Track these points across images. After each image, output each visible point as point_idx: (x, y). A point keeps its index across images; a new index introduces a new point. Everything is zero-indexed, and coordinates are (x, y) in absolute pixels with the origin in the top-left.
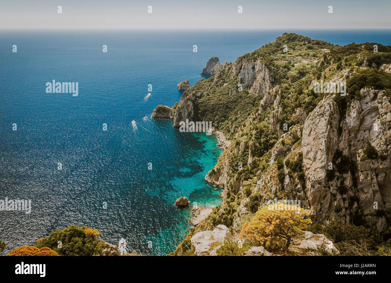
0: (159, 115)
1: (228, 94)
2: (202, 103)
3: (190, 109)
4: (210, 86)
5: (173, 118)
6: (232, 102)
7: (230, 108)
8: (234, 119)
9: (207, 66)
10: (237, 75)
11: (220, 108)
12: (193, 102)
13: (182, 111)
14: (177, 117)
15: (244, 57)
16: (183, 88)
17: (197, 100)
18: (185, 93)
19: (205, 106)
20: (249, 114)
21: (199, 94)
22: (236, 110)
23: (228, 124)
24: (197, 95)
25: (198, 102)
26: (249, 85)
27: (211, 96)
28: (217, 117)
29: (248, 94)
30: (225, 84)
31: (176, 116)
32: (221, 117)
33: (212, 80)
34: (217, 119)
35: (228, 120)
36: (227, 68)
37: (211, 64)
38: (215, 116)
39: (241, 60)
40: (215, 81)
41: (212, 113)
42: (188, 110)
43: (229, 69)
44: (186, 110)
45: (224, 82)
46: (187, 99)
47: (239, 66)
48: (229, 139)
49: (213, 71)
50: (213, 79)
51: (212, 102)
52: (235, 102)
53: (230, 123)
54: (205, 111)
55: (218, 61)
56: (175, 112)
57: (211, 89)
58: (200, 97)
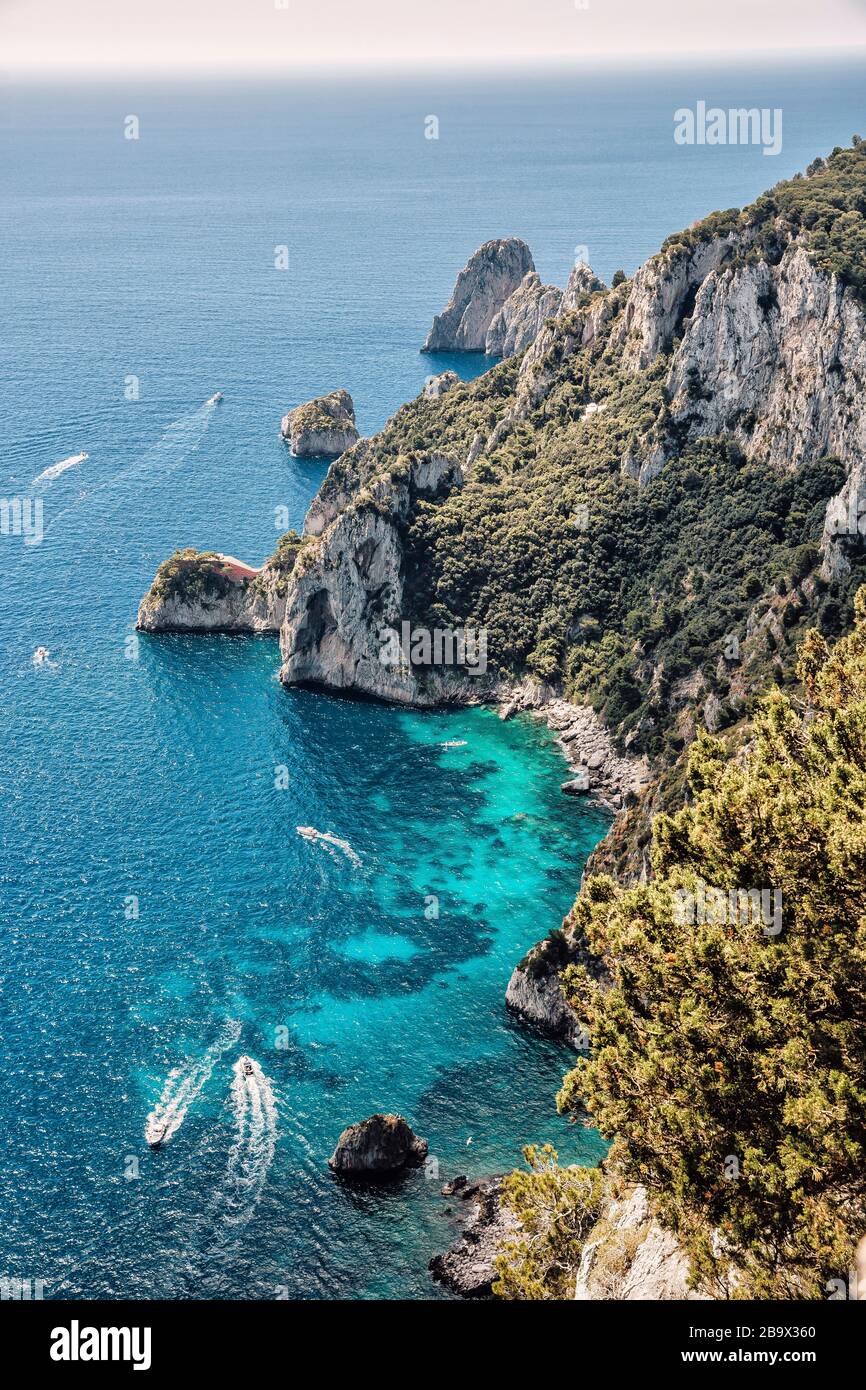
0: (185, 616)
1: (614, 467)
2: (458, 528)
3: (377, 573)
4: (492, 421)
5: (274, 633)
6: (641, 518)
7: (630, 556)
8: (657, 622)
9: (462, 301)
10: (668, 349)
11: (570, 555)
12: (399, 523)
13: (330, 582)
14: (299, 619)
15: (704, 236)
16: (316, 443)
17: (419, 512)
18: (339, 473)
19: (476, 547)
20: (755, 590)
21: (429, 478)
22: (668, 566)
23: (621, 652)
24: (421, 483)
25: (426, 527)
26: (741, 412)
27: (505, 487)
28: (552, 615)
29: (741, 461)
30: (591, 408)
31: (293, 614)
32: (578, 613)
33: (504, 387)
34: (554, 629)
35: (619, 628)
36: (597, 310)
37: (482, 285)
38: (540, 606)
39: (684, 254)
40: (522, 389)
41: (516, 587)
42: (364, 575)
43: (615, 309)
44: (355, 578)
45: (583, 398)
46: (361, 510)
47: (671, 292)
48: (636, 749)
49: (500, 332)
50: (513, 381)
51: (517, 523)
52: (660, 515)
53: (637, 646)
54: (477, 577)
55: (527, 265)
56: (281, 594)
57: (502, 438)
58: (442, 493)
